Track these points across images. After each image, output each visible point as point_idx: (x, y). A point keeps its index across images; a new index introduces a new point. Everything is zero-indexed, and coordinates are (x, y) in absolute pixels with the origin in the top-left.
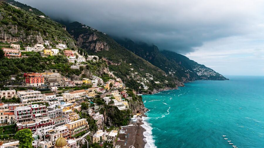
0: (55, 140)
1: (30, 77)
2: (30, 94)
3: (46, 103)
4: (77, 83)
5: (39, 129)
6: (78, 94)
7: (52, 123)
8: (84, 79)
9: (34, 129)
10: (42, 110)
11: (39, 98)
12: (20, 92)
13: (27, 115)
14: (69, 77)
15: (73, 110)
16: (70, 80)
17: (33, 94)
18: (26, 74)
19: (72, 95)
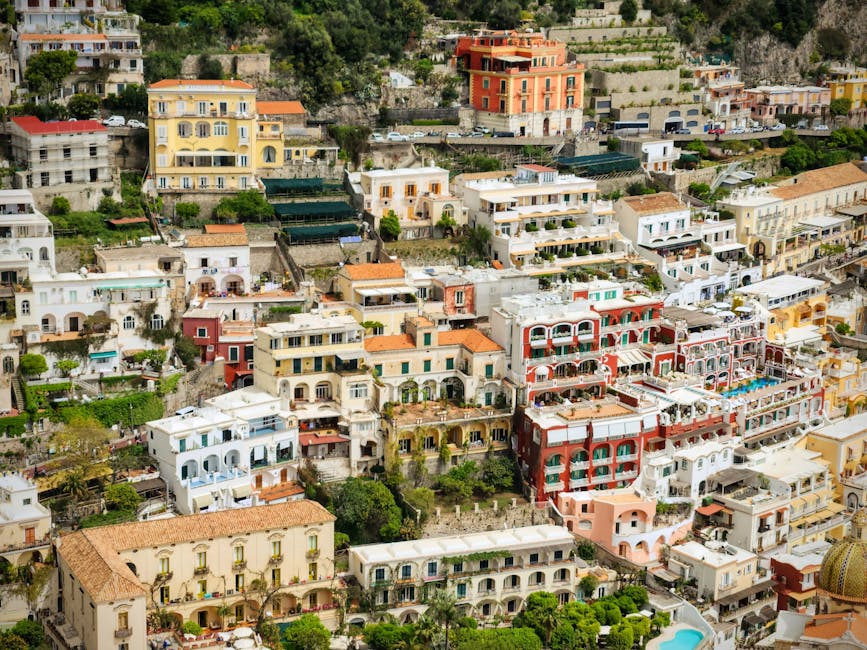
0: (761, 540)
1: (501, 65)
2: (534, 200)
3: (638, 267)
4: (790, 107)
5: (660, 459)
6: (820, 199)
7: (727, 420)
8: (835, 67)
9: (626, 458)
10: (646, 324)
11: (595, 234)
12: (473, 185)
13: (577, 358)
14: (729, 56)
15: (824, 330)
16: (734, 82)
17: (550, 198)
18: (475, 48)
19: (790, 212)
